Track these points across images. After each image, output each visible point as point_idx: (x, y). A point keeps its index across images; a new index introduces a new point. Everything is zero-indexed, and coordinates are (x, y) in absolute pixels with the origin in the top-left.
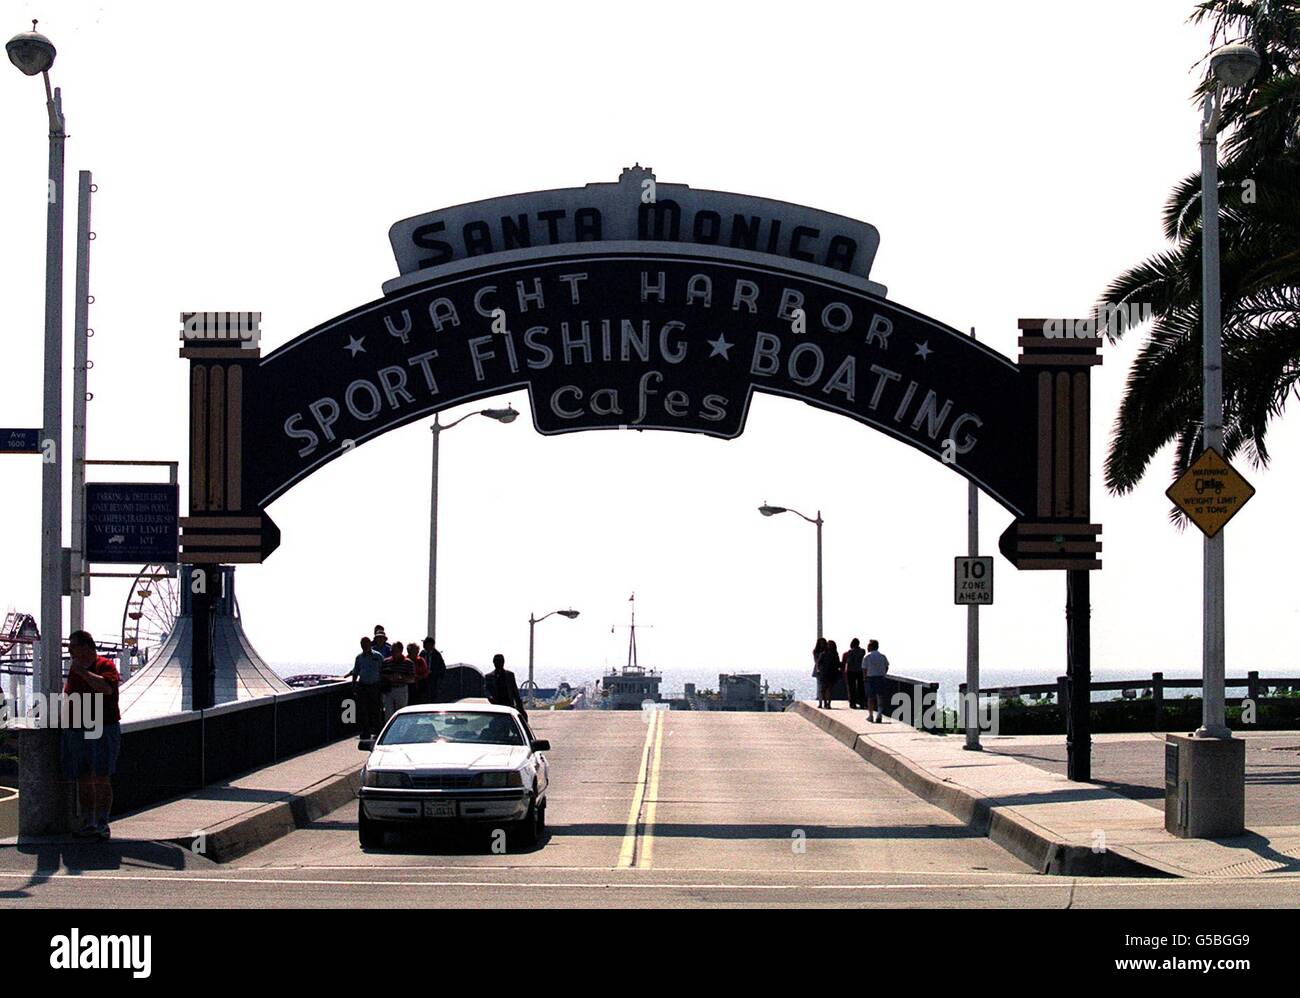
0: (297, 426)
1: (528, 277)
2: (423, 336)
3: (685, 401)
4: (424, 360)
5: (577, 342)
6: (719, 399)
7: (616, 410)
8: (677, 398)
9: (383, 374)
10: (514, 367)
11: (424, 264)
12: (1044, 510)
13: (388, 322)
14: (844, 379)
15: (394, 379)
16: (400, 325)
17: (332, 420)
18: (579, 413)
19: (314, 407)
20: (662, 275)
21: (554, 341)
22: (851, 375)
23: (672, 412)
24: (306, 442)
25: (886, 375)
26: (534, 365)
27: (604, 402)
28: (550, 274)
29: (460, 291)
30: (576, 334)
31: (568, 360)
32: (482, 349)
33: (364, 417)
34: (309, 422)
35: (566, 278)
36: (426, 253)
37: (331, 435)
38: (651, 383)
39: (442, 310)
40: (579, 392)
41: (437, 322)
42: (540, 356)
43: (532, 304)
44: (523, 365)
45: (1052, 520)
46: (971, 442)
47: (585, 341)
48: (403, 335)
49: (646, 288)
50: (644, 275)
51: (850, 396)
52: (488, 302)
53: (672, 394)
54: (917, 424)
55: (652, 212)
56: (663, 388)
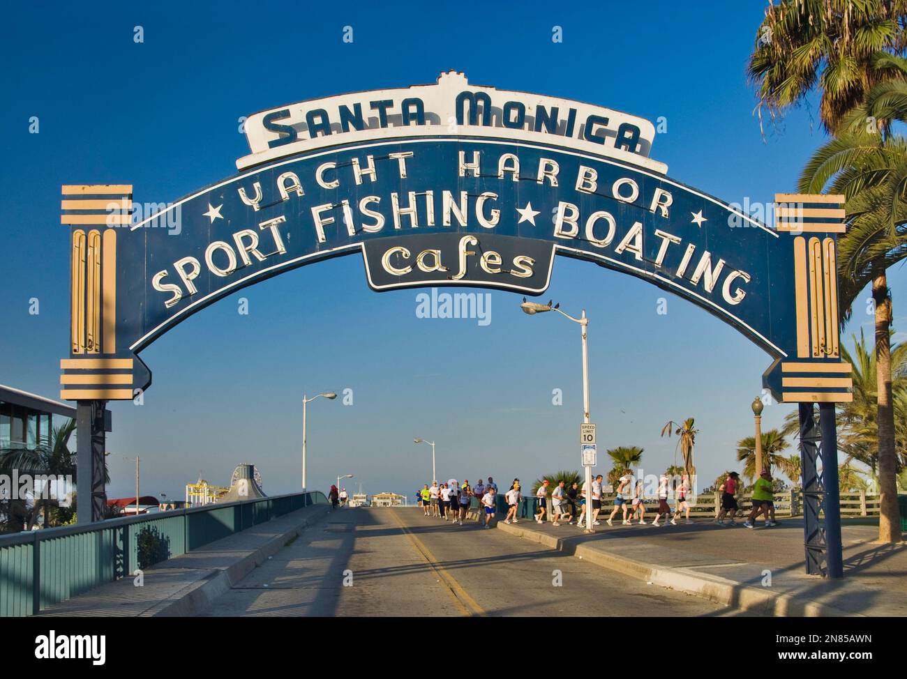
0: (162, 281)
1: (362, 155)
2: (271, 205)
3: (498, 261)
4: (274, 224)
5: (405, 210)
6: (529, 261)
7: (438, 267)
8: (491, 257)
9: (237, 237)
10: (351, 232)
11: (273, 144)
12: (803, 351)
13: (242, 192)
14: (633, 242)
15: (247, 241)
16: (251, 195)
17: (193, 276)
18: (408, 269)
19: (179, 265)
20: (476, 154)
21: (385, 209)
22: (639, 240)
23: (487, 270)
24: (170, 294)
25: (668, 239)
26: (368, 228)
27: (429, 261)
28: (382, 154)
29: (305, 167)
30: (404, 203)
31: (397, 225)
32: (323, 215)
33: (221, 273)
34: (173, 278)
35: (393, 156)
36: (275, 136)
37: (192, 289)
38: (469, 245)
39: (288, 183)
40: (406, 252)
41: (284, 194)
42: (373, 222)
43: (365, 178)
44: (359, 230)
45: (810, 360)
46: (740, 295)
47: (412, 209)
48: (254, 204)
49: (462, 166)
50: (462, 154)
51: (639, 256)
52: (327, 176)
53: (487, 254)
54: (695, 278)
55: (467, 104)
56: (480, 249)
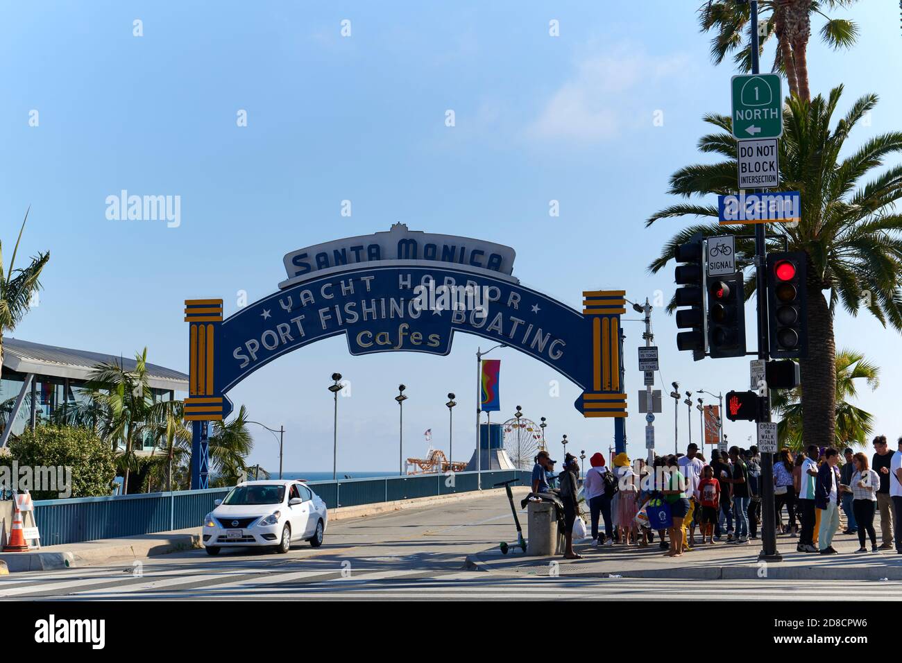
0: (239, 353)
1: (346, 279)
2: (298, 309)
3: (421, 337)
4: (298, 320)
5: (369, 310)
6: (437, 336)
7: (388, 342)
8: (417, 336)
9: (279, 327)
10: (340, 322)
11: (298, 274)
12: (597, 387)
13: (281, 302)
14: (497, 324)
15: (284, 329)
16: (286, 303)
17: (256, 349)
18: (371, 344)
19: (248, 344)
20: (409, 276)
21: (358, 309)
22: (500, 323)
23: (414, 343)
24: (243, 361)
25: (517, 321)
26: (349, 321)
27: (383, 338)
28: (356, 277)
29: (315, 287)
30: (369, 306)
31: (365, 319)
32: (325, 314)
33: (271, 348)
34: (245, 351)
35: (363, 279)
36: (299, 269)
37: (255, 358)
38: (404, 330)
39: (306, 296)
40: (370, 334)
41: (304, 302)
42: (352, 317)
43: (348, 291)
44: (344, 321)
45: (602, 392)
46: (560, 353)
47: (373, 309)
48: (288, 309)
49: (402, 282)
50: (401, 276)
51: (500, 332)
52: (327, 292)
53: (414, 334)
54: (533, 345)
55: (404, 245)
56: (410, 331)
